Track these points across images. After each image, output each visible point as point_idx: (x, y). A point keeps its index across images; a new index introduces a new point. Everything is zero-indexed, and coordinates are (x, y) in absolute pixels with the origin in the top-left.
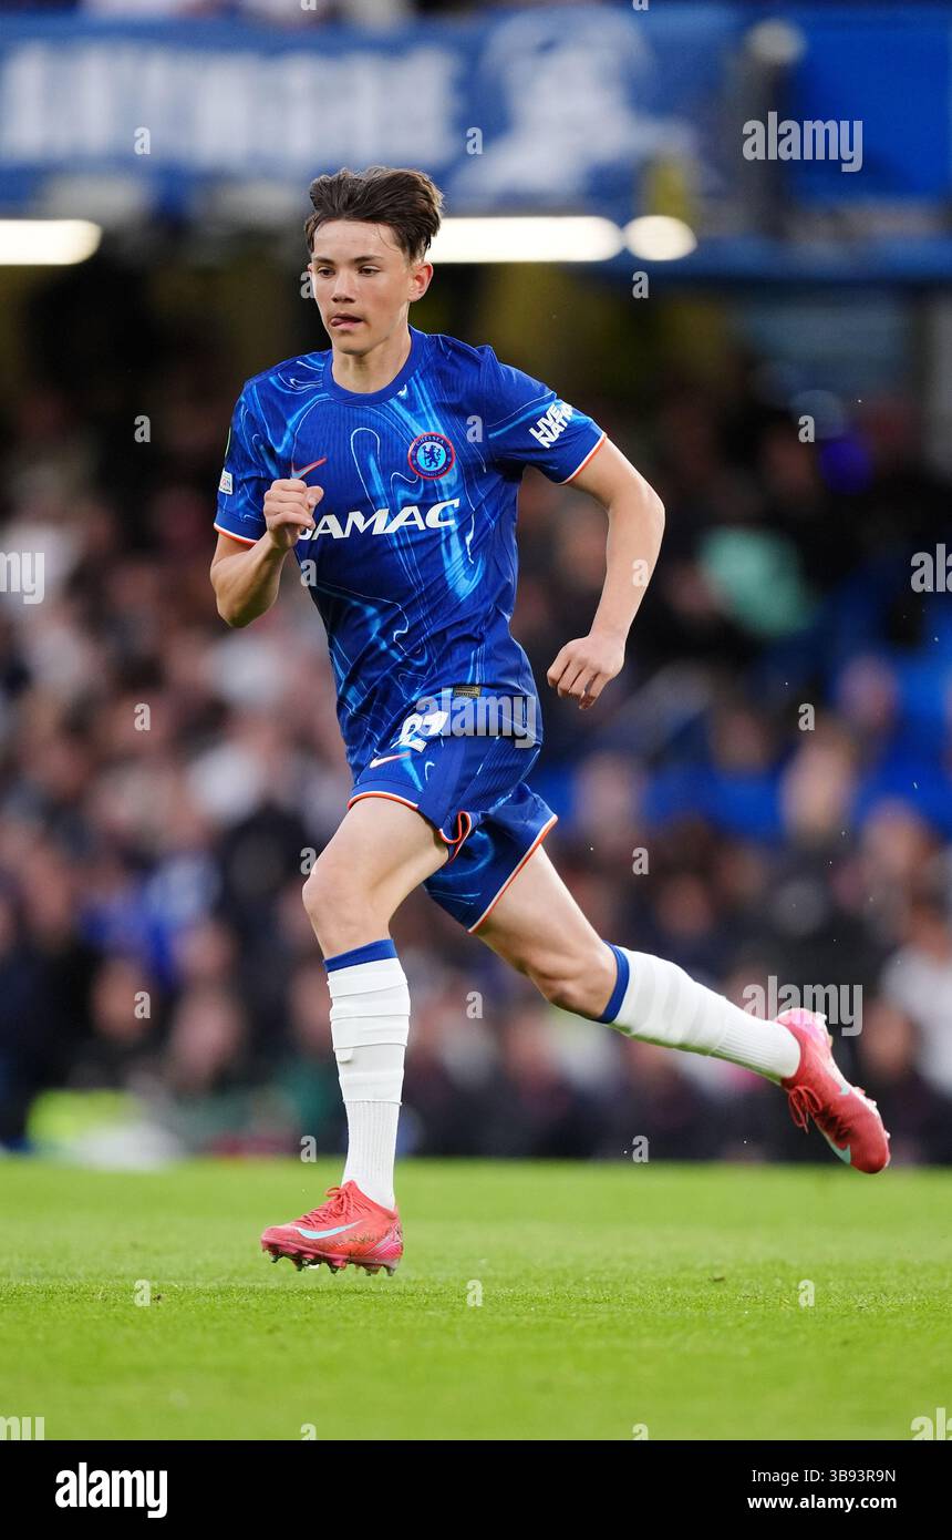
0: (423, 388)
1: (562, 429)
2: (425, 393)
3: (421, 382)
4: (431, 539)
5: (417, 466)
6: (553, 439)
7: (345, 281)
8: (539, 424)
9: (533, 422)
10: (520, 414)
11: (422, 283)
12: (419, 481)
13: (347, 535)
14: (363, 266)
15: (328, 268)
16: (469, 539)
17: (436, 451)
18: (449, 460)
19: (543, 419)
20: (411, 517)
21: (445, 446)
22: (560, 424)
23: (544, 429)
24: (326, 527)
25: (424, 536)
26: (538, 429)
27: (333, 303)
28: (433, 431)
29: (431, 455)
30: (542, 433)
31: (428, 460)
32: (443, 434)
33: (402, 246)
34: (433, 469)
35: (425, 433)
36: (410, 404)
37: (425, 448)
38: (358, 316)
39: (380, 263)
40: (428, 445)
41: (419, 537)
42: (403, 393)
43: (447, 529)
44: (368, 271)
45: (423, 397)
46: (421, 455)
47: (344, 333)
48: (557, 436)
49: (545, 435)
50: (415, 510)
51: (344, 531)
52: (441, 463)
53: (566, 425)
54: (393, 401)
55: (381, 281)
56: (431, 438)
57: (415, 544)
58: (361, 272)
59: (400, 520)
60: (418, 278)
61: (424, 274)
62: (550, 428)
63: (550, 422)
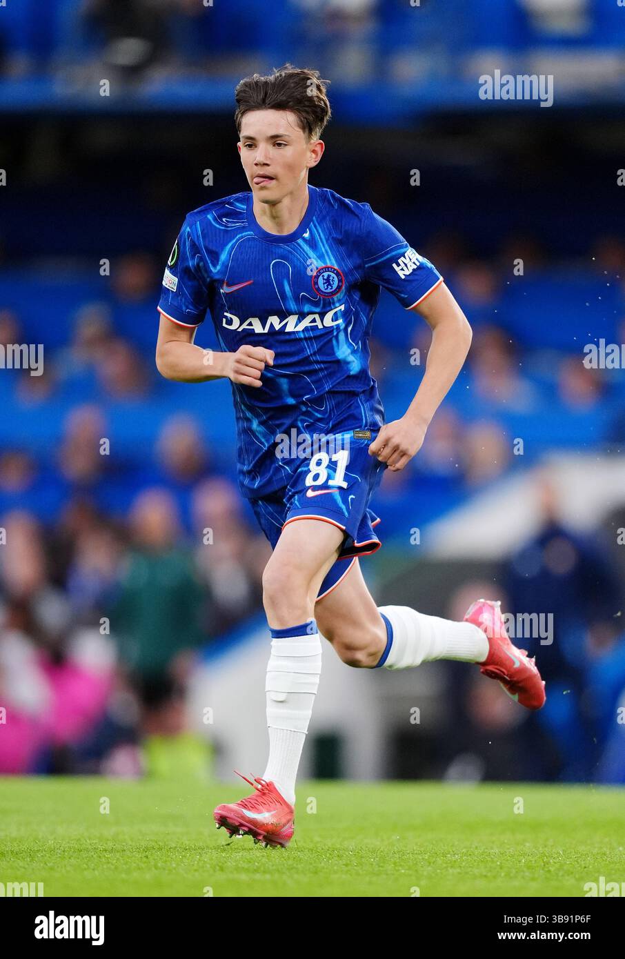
0: (320, 231)
1: (415, 267)
2: (321, 234)
3: (318, 227)
4: (327, 334)
5: (319, 289)
6: (408, 273)
7: (263, 152)
8: (400, 261)
9: (395, 259)
10: (387, 253)
11: (317, 155)
12: (320, 299)
14: (276, 141)
15: (252, 143)
16: (349, 329)
17: (331, 278)
18: (340, 284)
19: (402, 258)
21: (338, 274)
22: (414, 263)
23: (402, 265)
25: (322, 332)
26: (398, 265)
27: (255, 167)
28: (329, 264)
29: (328, 281)
30: (400, 267)
31: (325, 285)
32: (336, 267)
33: (303, 128)
34: (329, 291)
35: (323, 265)
36: (312, 243)
37: (323, 276)
38: (273, 176)
39: (286, 138)
40: (326, 274)
41: (318, 333)
42: (306, 235)
43: (338, 326)
44: (279, 145)
45: (321, 238)
46: (321, 281)
47: (262, 188)
48: (411, 271)
49: (402, 269)
52: (335, 286)
53: (417, 265)
54: (300, 241)
55: (288, 152)
56: (327, 269)
57: (316, 338)
58: (274, 146)
60: (314, 151)
61: (318, 149)
62: (406, 265)
63: (407, 261)
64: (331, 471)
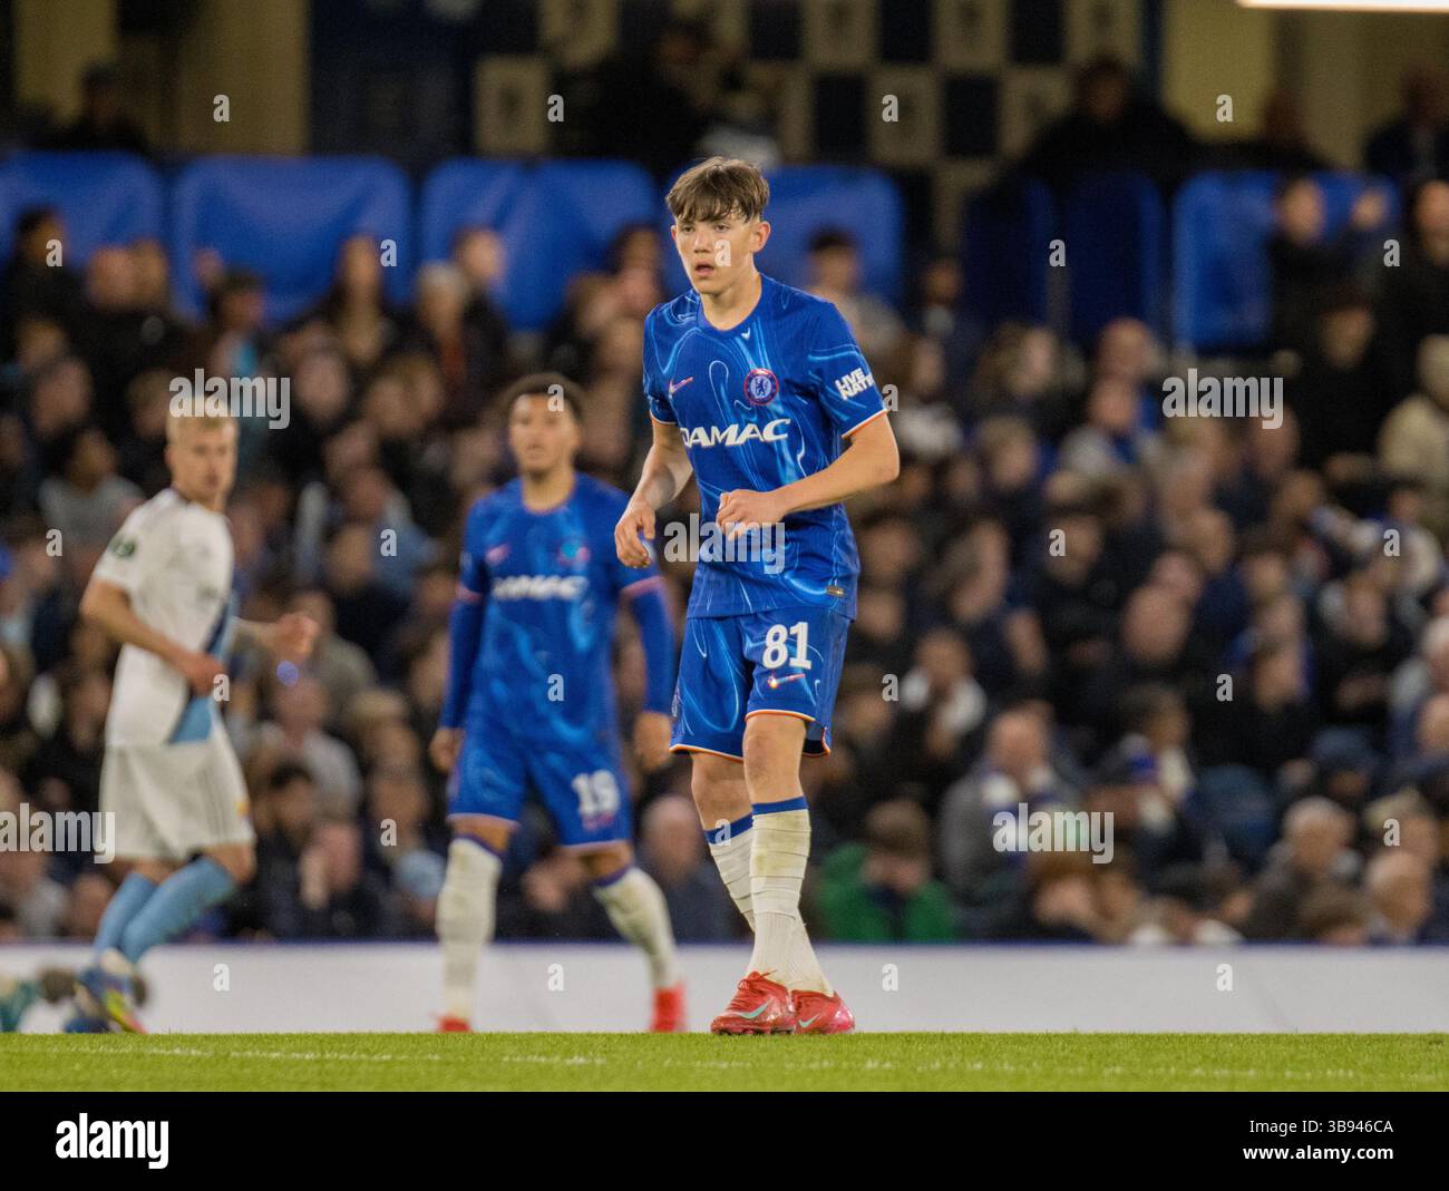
0: (762, 333)
1: (861, 389)
2: (762, 338)
5: (750, 394)
6: (851, 394)
8: (843, 379)
9: (839, 376)
11: (761, 240)
13: (713, 443)
16: (800, 456)
17: (765, 384)
18: (775, 390)
19: (847, 377)
20: (754, 432)
21: (772, 380)
22: (861, 385)
23: (847, 384)
24: (696, 437)
25: (764, 447)
26: (842, 383)
29: (761, 387)
30: (844, 387)
31: (758, 391)
32: (771, 373)
34: (763, 397)
37: (756, 381)
40: (759, 380)
41: (760, 448)
43: (779, 442)
45: (760, 340)
48: (855, 392)
49: (846, 389)
50: (754, 426)
51: (710, 439)
52: (768, 393)
53: (865, 387)
54: (738, 340)
56: (761, 374)
59: (747, 434)
60: (758, 234)
61: (763, 231)
62: (851, 385)
63: (853, 381)
64: (791, 648)
